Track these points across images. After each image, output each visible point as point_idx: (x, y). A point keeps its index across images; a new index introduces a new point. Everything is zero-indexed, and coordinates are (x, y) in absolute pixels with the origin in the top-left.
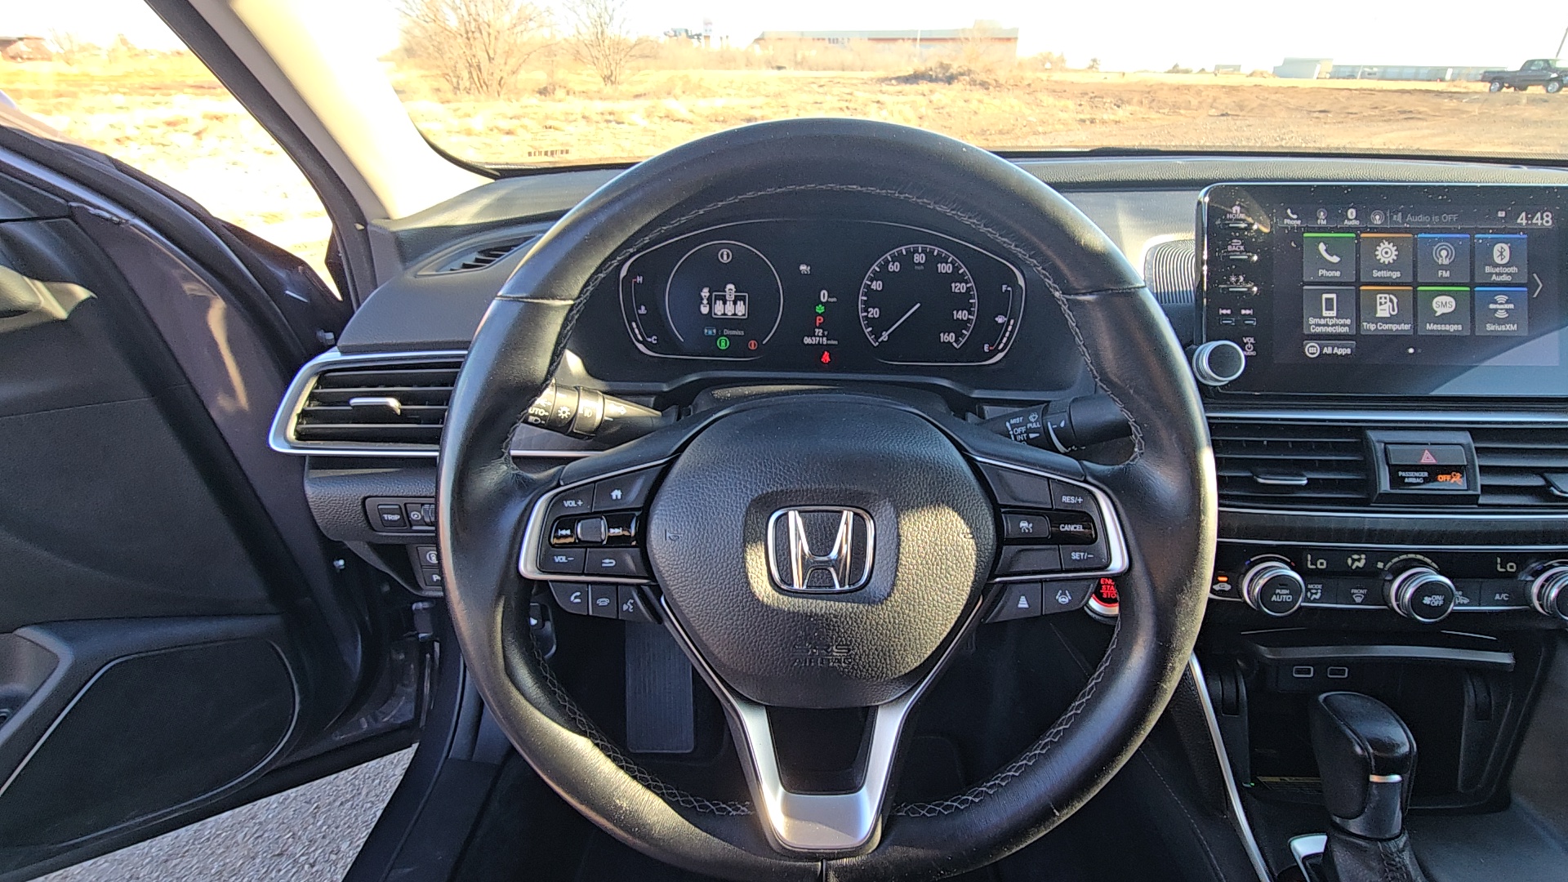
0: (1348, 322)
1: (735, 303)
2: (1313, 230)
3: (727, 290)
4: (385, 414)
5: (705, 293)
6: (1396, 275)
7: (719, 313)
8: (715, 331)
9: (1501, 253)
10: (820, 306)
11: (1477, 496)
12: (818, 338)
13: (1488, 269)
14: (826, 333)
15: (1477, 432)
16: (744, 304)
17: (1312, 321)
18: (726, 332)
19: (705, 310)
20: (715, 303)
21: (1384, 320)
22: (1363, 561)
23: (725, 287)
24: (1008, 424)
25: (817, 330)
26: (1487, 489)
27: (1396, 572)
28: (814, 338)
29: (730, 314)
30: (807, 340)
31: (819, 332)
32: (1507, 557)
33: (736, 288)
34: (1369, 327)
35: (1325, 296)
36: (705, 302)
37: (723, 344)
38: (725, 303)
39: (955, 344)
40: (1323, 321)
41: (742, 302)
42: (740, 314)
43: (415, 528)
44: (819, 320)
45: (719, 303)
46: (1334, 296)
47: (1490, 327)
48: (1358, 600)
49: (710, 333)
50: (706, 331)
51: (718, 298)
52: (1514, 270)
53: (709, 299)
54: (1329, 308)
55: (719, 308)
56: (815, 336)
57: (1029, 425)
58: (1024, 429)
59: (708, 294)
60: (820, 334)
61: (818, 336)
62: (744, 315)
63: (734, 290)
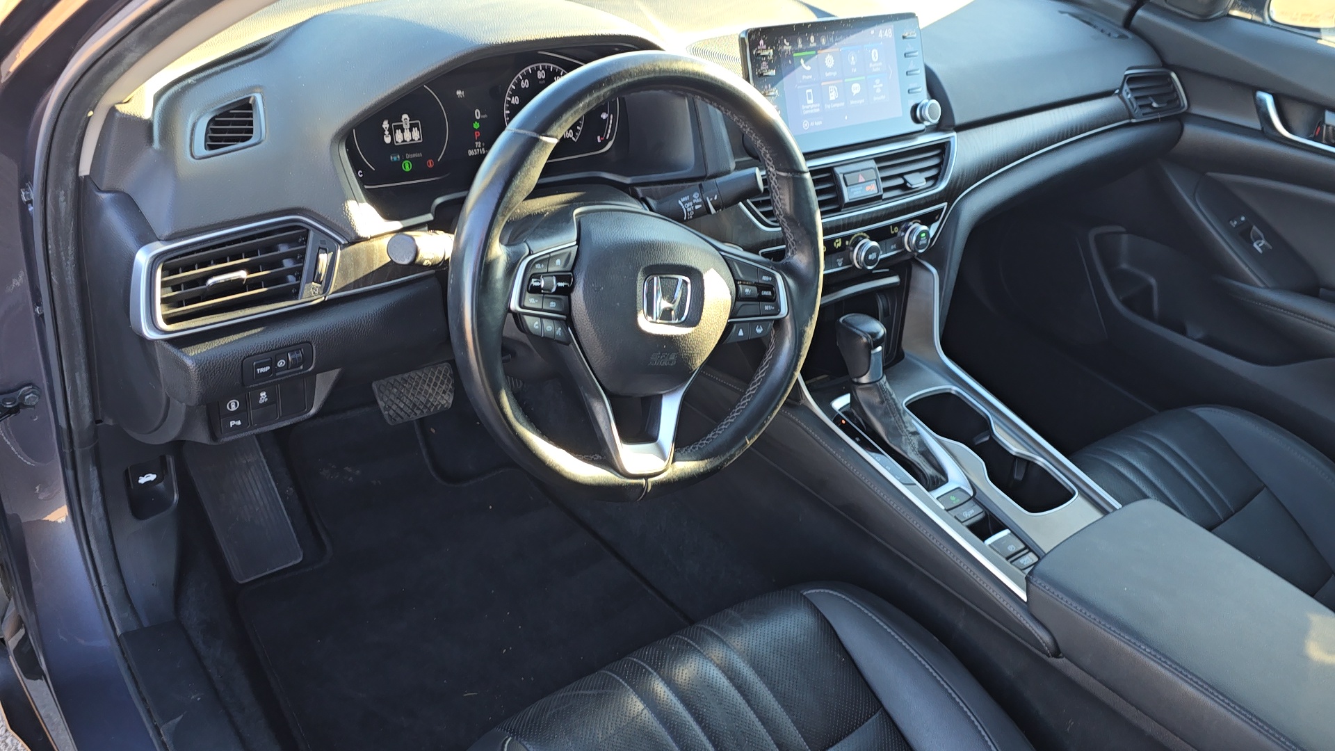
0: (819, 105)
1: (411, 130)
2: (796, 52)
3: (403, 120)
4: (237, 286)
5: (386, 125)
6: (835, 74)
7: (400, 141)
8: (399, 157)
9: (875, 54)
10: (476, 123)
11: (881, 196)
12: (478, 150)
13: (871, 65)
14: (483, 144)
15: (878, 159)
16: (418, 130)
17: (804, 107)
18: (408, 156)
19: (388, 140)
20: (395, 133)
21: (834, 102)
22: (840, 243)
23: (401, 117)
24: (680, 202)
25: (477, 143)
26: (886, 190)
27: (854, 245)
28: (475, 150)
29: (408, 140)
30: (471, 153)
31: (478, 144)
32: (894, 225)
33: (409, 117)
34: (828, 106)
35: (808, 91)
36: (387, 133)
37: (407, 167)
38: (403, 131)
39: (573, 139)
40: (808, 107)
41: (416, 128)
42: (416, 139)
43: (277, 374)
44: (477, 135)
45: (399, 132)
46: (810, 91)
47: (875, 99)
48: (840, 264)
49: (395, 159)
50: (391, 158)
51: (397, 127)
52: (880, 64)
53: (390, 130)
54: (810, 99)
55: (399, 137)
56: (476, 149)
57: (694, 201)
58: (691, 204)
59: (388, 126)
60: (479, 146)
61: (478, 148)
62: (419, 139)
63: (408, 119)
